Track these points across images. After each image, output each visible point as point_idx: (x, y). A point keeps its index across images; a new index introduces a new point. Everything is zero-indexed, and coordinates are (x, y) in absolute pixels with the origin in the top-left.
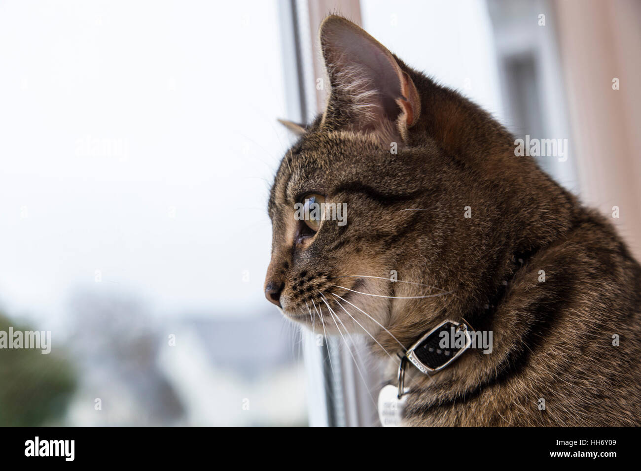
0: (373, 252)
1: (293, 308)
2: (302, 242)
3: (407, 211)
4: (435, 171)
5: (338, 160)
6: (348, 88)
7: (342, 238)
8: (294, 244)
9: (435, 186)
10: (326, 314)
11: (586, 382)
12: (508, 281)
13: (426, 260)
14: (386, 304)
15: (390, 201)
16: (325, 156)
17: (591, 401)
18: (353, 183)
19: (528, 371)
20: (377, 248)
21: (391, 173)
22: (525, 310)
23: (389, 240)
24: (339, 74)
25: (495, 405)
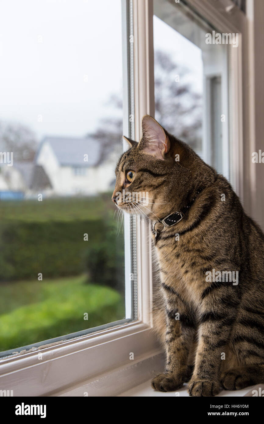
0: (149, 190)
1: (121, 205)
2: (126, 185)
3: (161, 180)
4: (172, 168)
5: (141, 161)
6: (148, 137)
7: (140, 186)
8: (123, 185)
9: (171, 172)
10: (130, 208)
11: (217, 231)
12: (194, 199)
13: (166, 194)
14: (151, 206)
15: (156, 175)
16: (137, 159)
17: (217, 237)
18: (145, 169)
19: (199, 226)
20: (150, 189)
21: (157, 167)
22: (201, 207)
23: (154, 187)
24: (146, 133)
25: (189, 237)
